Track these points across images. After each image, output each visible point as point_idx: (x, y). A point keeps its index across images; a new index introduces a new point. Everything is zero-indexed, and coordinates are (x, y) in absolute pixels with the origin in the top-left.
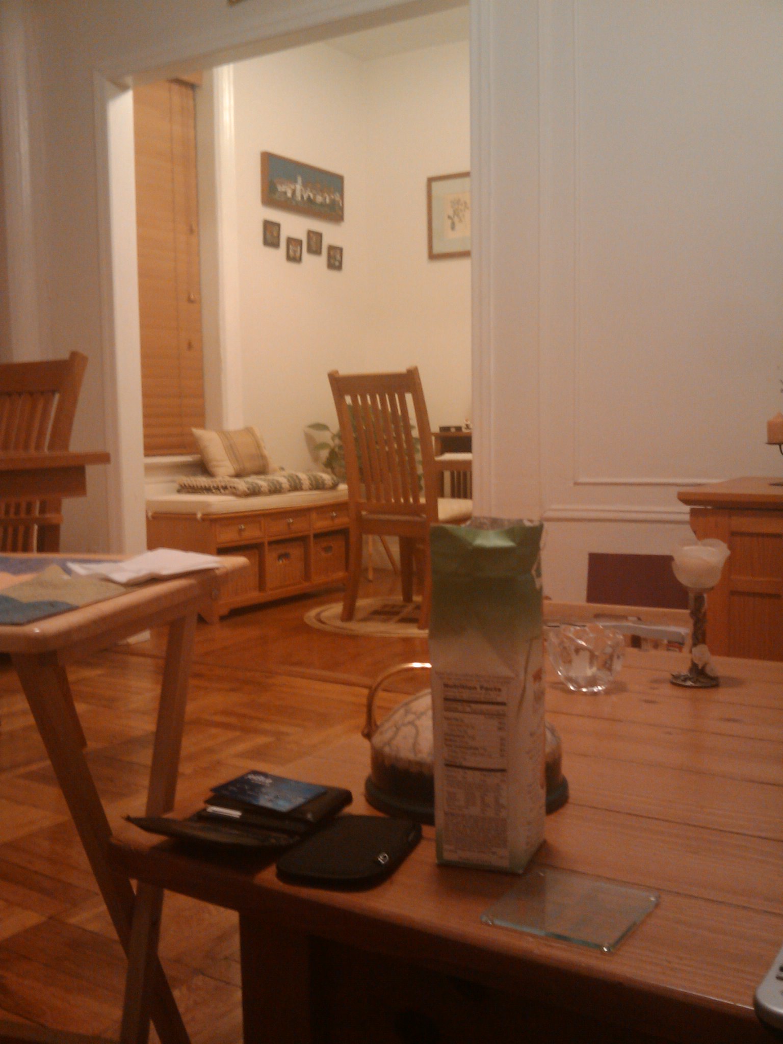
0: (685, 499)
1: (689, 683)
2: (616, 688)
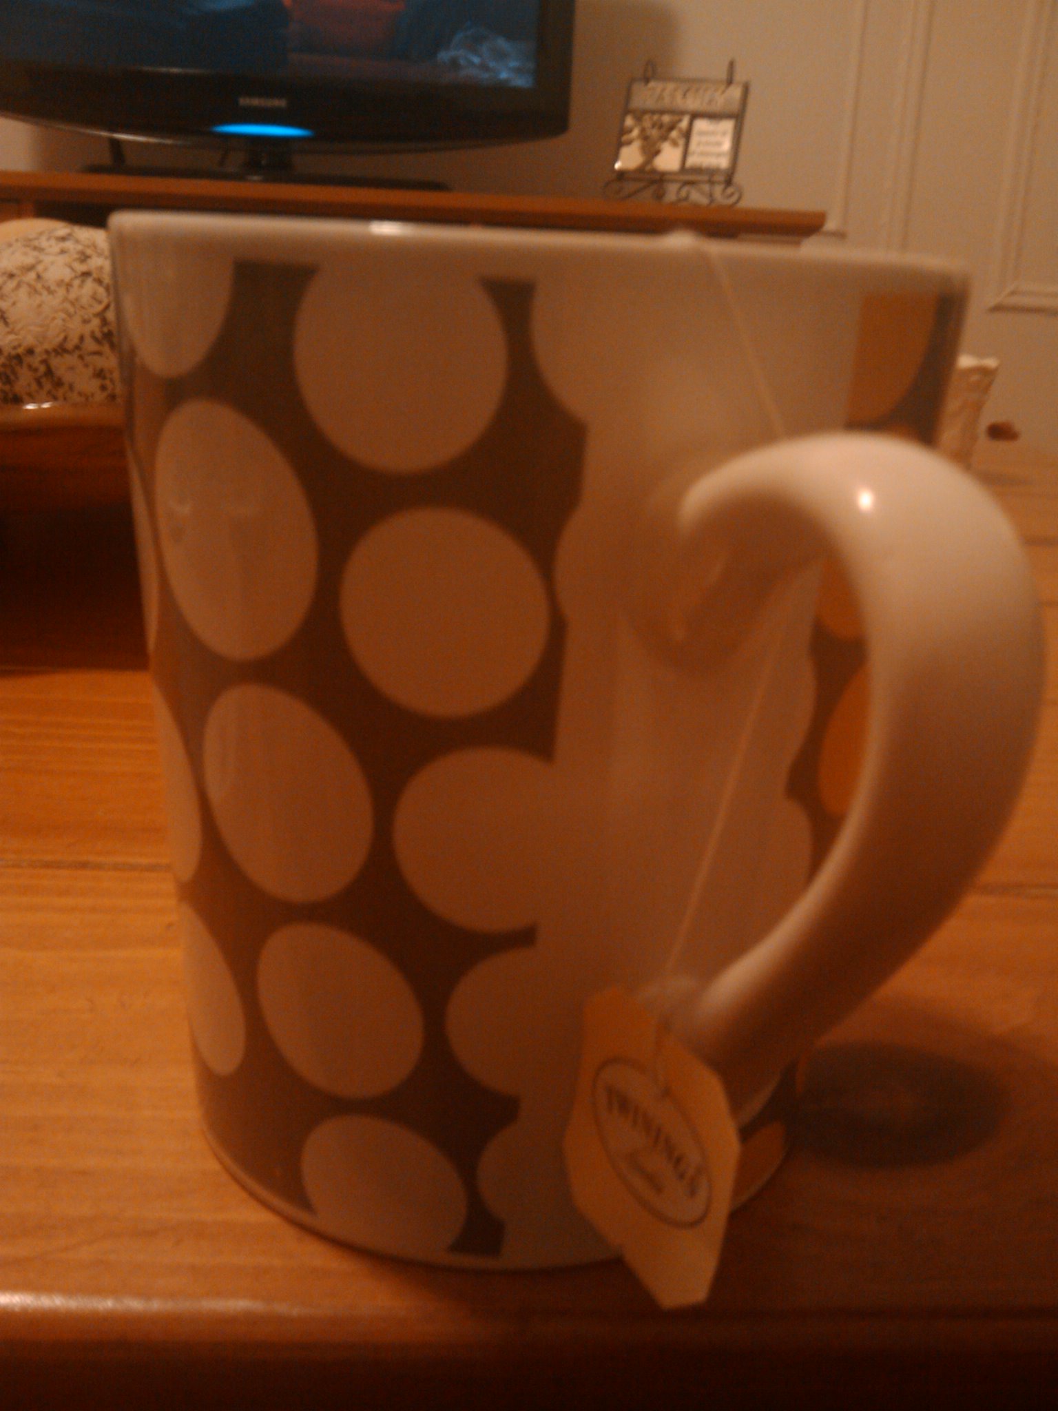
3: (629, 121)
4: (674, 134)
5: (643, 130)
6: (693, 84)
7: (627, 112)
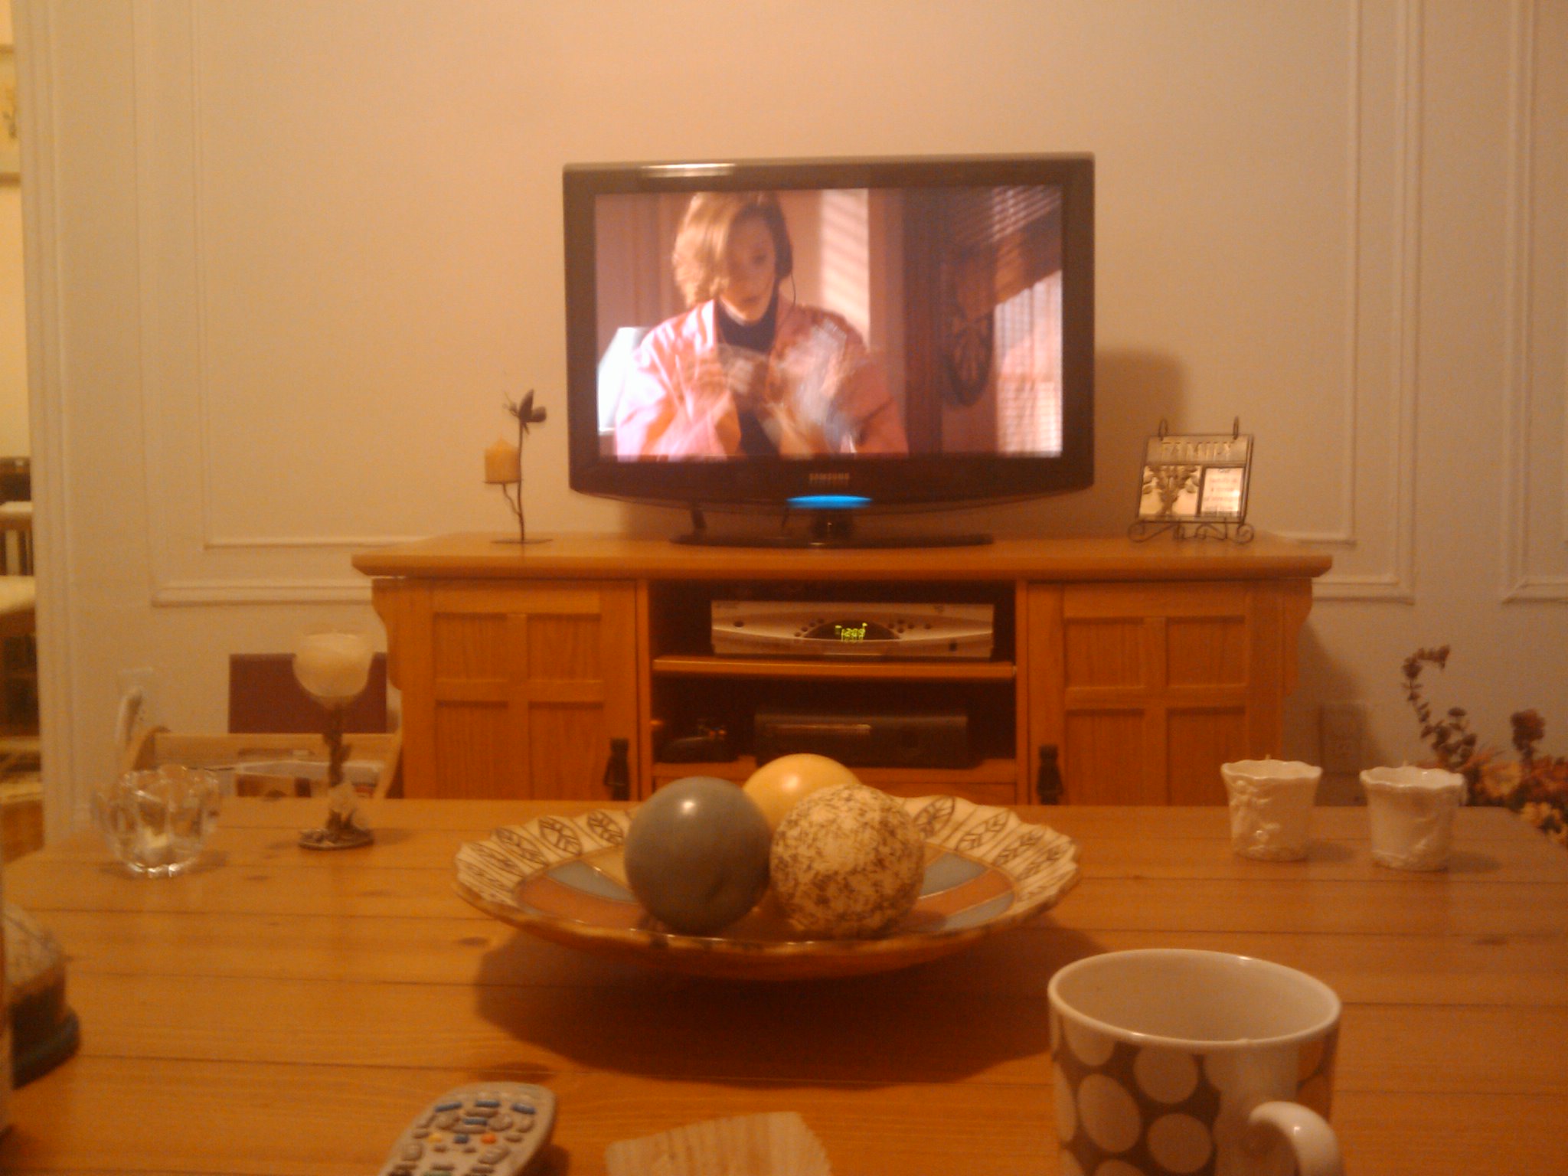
0: (365, 567)
1: (326, 844)
2: (213, 862)
3: (1147, 473)
4: (1189, 482)
5: (1160, 479)
6: (1203, 438)
7: (1145, 464)
